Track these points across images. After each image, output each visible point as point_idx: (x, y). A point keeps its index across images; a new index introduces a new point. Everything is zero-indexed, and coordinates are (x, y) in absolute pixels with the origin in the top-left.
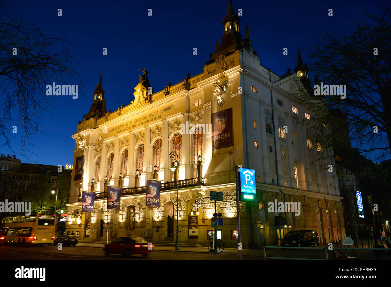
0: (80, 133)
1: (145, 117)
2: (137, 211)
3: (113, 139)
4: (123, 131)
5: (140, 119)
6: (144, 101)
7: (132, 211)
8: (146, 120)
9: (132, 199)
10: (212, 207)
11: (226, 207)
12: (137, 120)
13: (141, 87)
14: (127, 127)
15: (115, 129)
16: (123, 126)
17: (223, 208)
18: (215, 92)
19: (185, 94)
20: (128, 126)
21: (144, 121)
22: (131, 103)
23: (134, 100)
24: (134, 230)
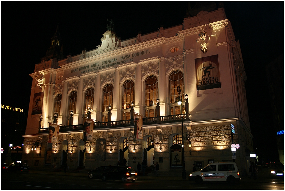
0: (39, 72)
1: (115, 60)
2: (108, 143)
3: (76, 78)
4: (89, 71)
5: (109, 61)
6: (114, 46)
7: (102, 143)
8: (116, 62)
9: (102, 133)
10: (199, 141)
11: (215, 141)
12: (105, 62)
13: (110, 34)
14: (92, 68)
15: (79, 70)
16: (88, 67)
17: (212, 141)
18: (199, 41)
19: (163, 41)
20: (94, 67)
21: (114, 63)
22: (98, 48)
23: (100, 45)
24: (105, 160)
